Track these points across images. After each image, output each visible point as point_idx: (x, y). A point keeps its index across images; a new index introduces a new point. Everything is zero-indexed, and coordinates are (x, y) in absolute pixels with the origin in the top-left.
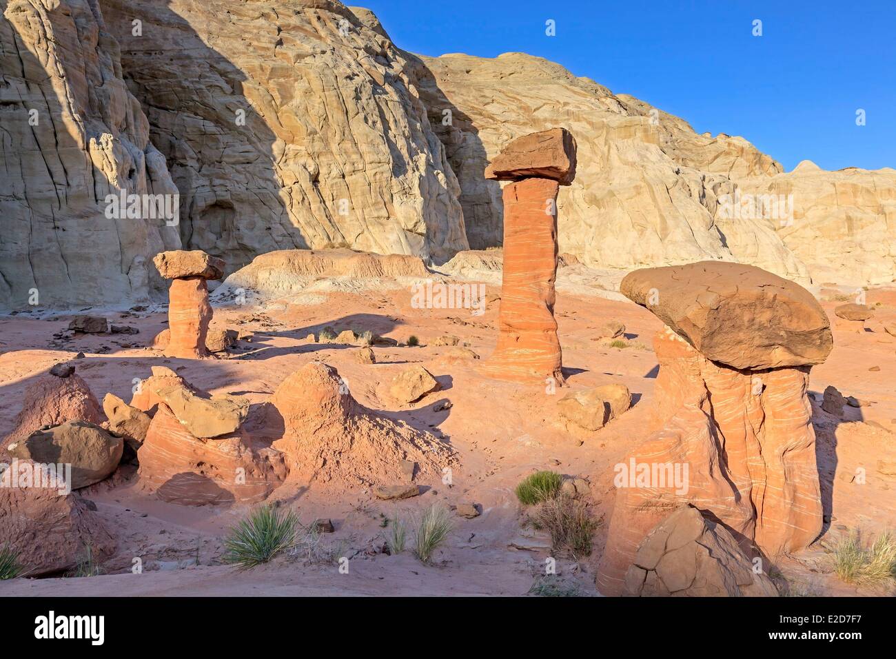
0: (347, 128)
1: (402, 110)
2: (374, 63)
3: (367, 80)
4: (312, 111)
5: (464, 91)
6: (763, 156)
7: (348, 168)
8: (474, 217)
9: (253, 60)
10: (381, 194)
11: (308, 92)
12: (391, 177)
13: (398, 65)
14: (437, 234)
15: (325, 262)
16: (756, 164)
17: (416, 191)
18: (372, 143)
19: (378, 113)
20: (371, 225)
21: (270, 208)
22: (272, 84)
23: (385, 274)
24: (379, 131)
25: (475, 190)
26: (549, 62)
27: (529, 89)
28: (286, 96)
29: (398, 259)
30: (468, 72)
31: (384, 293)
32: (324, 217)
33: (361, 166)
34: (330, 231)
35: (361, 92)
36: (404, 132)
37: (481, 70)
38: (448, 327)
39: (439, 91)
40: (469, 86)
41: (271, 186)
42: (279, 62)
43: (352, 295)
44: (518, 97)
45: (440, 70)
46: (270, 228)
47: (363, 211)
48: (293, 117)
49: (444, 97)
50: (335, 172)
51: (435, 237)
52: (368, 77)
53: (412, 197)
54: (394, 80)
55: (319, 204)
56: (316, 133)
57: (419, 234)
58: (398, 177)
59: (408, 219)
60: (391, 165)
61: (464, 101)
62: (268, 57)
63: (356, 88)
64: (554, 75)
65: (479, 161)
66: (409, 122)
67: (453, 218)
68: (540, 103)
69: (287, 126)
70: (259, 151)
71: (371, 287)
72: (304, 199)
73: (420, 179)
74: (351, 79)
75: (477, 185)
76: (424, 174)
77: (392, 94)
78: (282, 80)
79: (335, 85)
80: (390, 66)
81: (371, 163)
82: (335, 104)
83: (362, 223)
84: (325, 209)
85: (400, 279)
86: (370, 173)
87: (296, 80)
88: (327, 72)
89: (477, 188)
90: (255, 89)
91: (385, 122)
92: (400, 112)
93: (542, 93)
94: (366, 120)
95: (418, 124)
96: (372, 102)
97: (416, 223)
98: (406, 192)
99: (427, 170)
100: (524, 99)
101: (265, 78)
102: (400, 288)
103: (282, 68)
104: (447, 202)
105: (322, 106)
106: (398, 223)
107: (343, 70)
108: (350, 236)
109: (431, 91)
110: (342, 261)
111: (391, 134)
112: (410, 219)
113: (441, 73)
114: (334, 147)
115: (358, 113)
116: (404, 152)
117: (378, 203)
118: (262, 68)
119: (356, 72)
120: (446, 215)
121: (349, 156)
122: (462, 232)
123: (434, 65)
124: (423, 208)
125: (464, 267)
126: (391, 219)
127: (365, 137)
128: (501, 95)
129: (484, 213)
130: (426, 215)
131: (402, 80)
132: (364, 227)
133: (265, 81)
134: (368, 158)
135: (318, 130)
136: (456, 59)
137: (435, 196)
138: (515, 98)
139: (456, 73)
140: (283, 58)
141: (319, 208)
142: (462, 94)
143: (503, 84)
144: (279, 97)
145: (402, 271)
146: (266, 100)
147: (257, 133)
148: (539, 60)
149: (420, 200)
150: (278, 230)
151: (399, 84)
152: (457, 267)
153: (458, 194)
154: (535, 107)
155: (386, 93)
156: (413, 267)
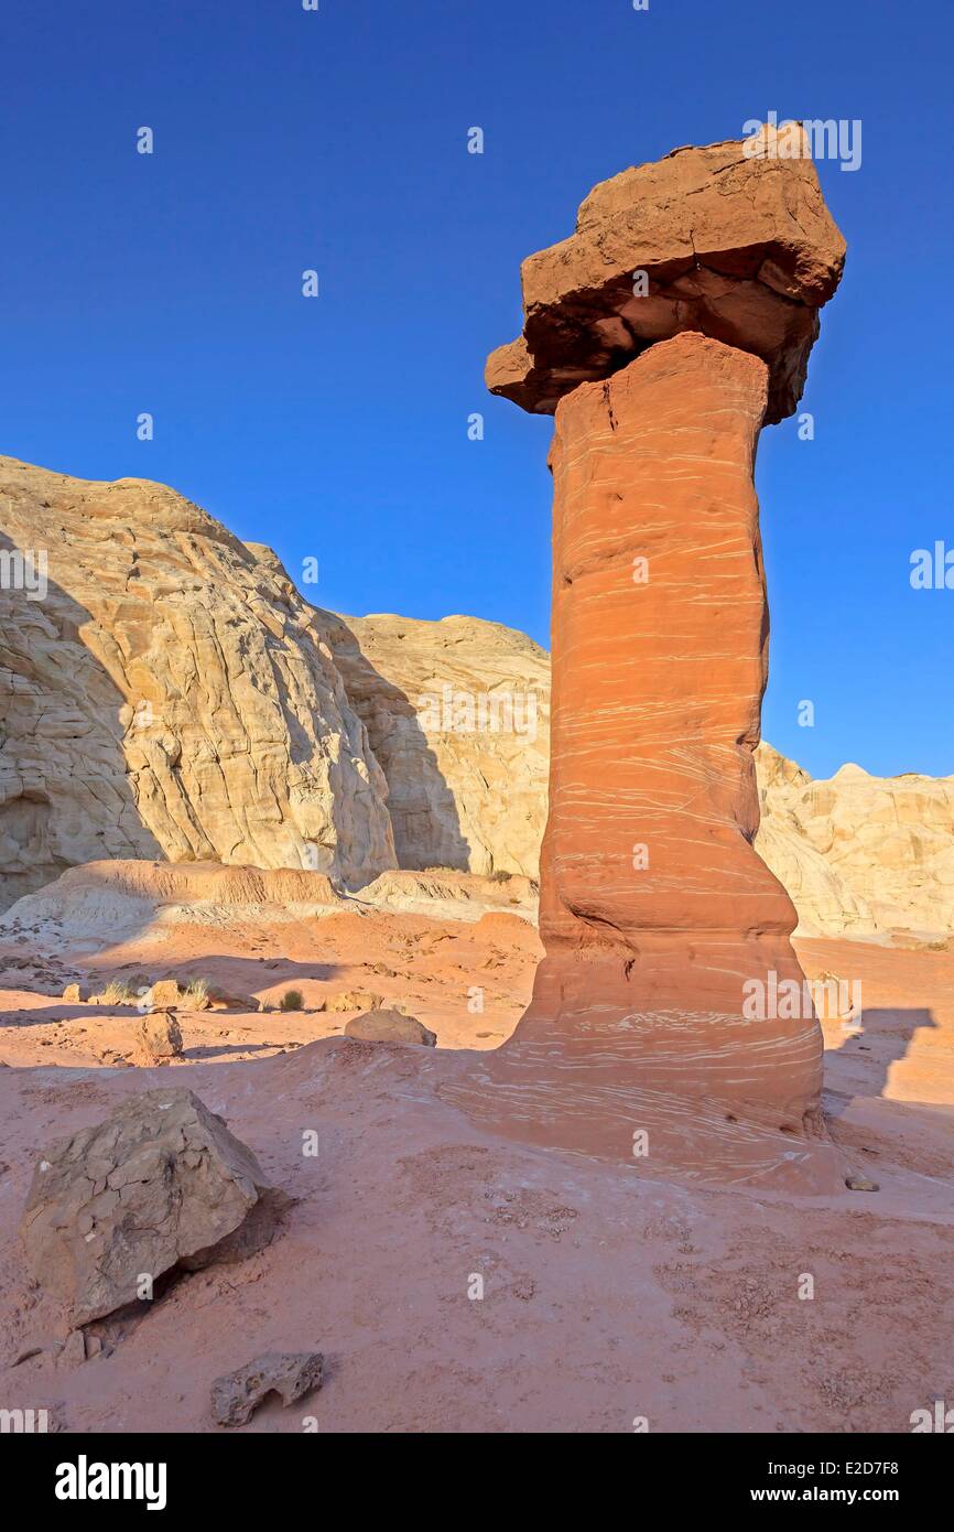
0: (225, 693)
1: (307, 672)
2: (270, 608)
3: (259, 628)
4: (176, 666)
5: (394, 661)
6: (787, 761)
7: (225, 748)
8: (407, 831)
9: (93, 594)
10: (273, 787)
11: (171, 640)
12: (288, 762)
13: (304, 617)
14: (353, 849)
15: (175, 878)
16: (778, 771)
17: (324, 783)
18: (261, 714)
19: (272, 674)
20: (255, 830)
21: (105, 804)
22: (119, 628)
23: (270, 898)
24: (272, 697)
25: (408, 794)
26: (509, 630)
27: (483, 661)
28: (139, 644)
29: (290, 875)
30: (400, 637)
31: (264, 927)
32: (186, 818)
33: (244, 746)
34: (194, 838)
35: (249, 644)
36: (309, 702)
37: (417, 635)
38: (364, 981)
39: (362, 659)
40: (401, 654)
41: (107, 771)
42: (131, 598)
43: (211, 929)
44: (468, 671)
45: (363, 633)
46: (103, 833)
47: (244, 811)
48: (147, 673)
49: (370, 667)
50: (205, 753)
51: (350, 851)
52: (260, 626)
53: (318, 792)
54: (300, 635)
55: (179, 799)
56: (180, 697)
57: (327, 845)
58: (298, 763)
59: (310, 822)
60: (288, 746)
61: (395, 673)
62: (116, 591)
63: (242, 638)
64: (516, 645)
65: (414, 754)
66: (316, 689)
67: (377, 826)
68: (497, 679)
69: (137, 687)
70: (94, 720)
71: (244, 918)
72: (156, 790)
73: (330, 767)
74: (235, 625)
75: (411, 787)
76: (335, 761)
77: (294, 650)
78: (134, 623)
79: (212, 632)
80: (292, 616)
81: (259, 742)
82: (210, 658)
83: (242, 827)
84: (187, 807)
85: (293, 907)
86: (257, 755)
87: (155, 624)
88: (200, 613)
89: (412, 791)
90: (94, 633)
91: (282, 686)
92: (303, 675)
93: (500, 666)
94: (254, 681)
95: (331, 694)
96: (264, 658)
97: (323, 829)
98: (309, 785)
99: (340, 757)
100: (476, 674)
101: (109, 619)
102: (291, 920)
103: (135, 607)
104: (370, 803)
105: (190, 659)
106: (296, 828)
107: (224, 611)
108: (224, 846)
109: (351, 659)
110: (201, 877)
111: (290, 704)
112: (314, 823)
113: (365, 636)
114: (206, 718)
115: (243, 671)
116: (309, 729)
117: (268, 799)
118: (106, 606)
119: (243, 617)
120: (368, 821)
121: (226, 731)
122: (389, 848)
123: (357, 627)
124: (333, 808)
125: (391, 894)
126: (286, 823)
127: (252, 704)
128: (445, 667)
129: (420, 825)
130: (337, 817)
131: (309, 636)
132: (245, 833)
133: (110, 624)
134: (254, 734)
135: (183, 694)
136: (386, 621)
137: (351, 793)
138: (463, 672)
139: (385, 638)
140: (138, 593)
141: (178, 805)
142: (392, 665)
143: (448, 653)
144: (128, 645)
145: (295, 895)
146: (109, 648)
147: (92, 695)
148: (495, 626)
149: (329, 796)
150: (114, 836)
151: (305, 641)
152: (380, 894)
153: (385, 795)
154: (492, 684)
155: (287, 649)
156: (312, 888)
